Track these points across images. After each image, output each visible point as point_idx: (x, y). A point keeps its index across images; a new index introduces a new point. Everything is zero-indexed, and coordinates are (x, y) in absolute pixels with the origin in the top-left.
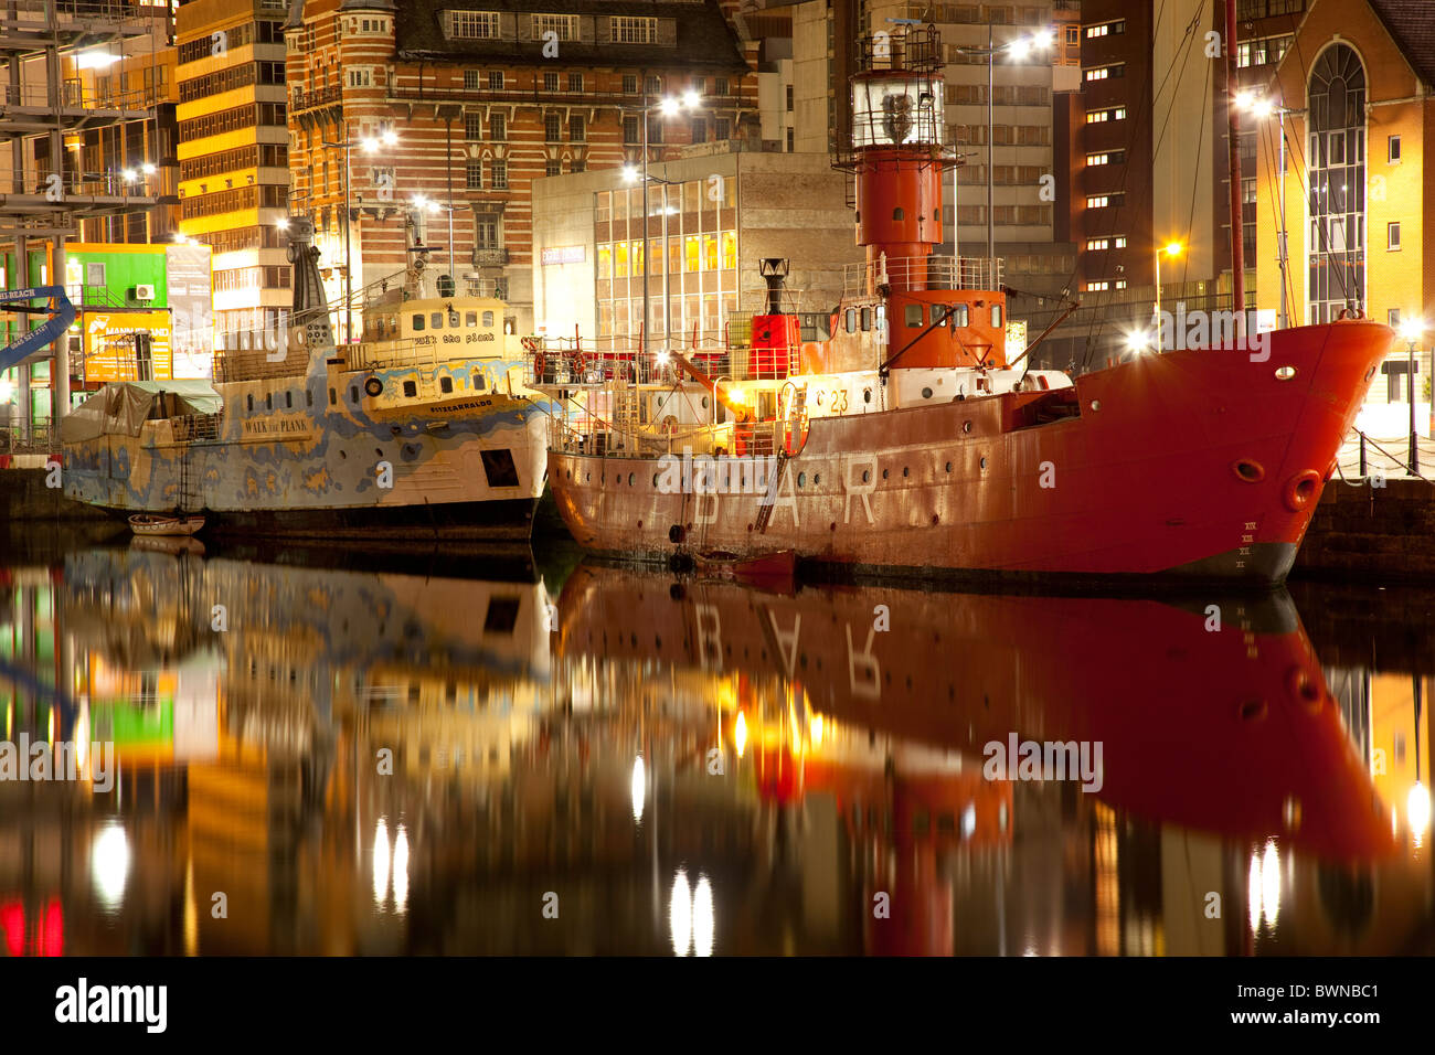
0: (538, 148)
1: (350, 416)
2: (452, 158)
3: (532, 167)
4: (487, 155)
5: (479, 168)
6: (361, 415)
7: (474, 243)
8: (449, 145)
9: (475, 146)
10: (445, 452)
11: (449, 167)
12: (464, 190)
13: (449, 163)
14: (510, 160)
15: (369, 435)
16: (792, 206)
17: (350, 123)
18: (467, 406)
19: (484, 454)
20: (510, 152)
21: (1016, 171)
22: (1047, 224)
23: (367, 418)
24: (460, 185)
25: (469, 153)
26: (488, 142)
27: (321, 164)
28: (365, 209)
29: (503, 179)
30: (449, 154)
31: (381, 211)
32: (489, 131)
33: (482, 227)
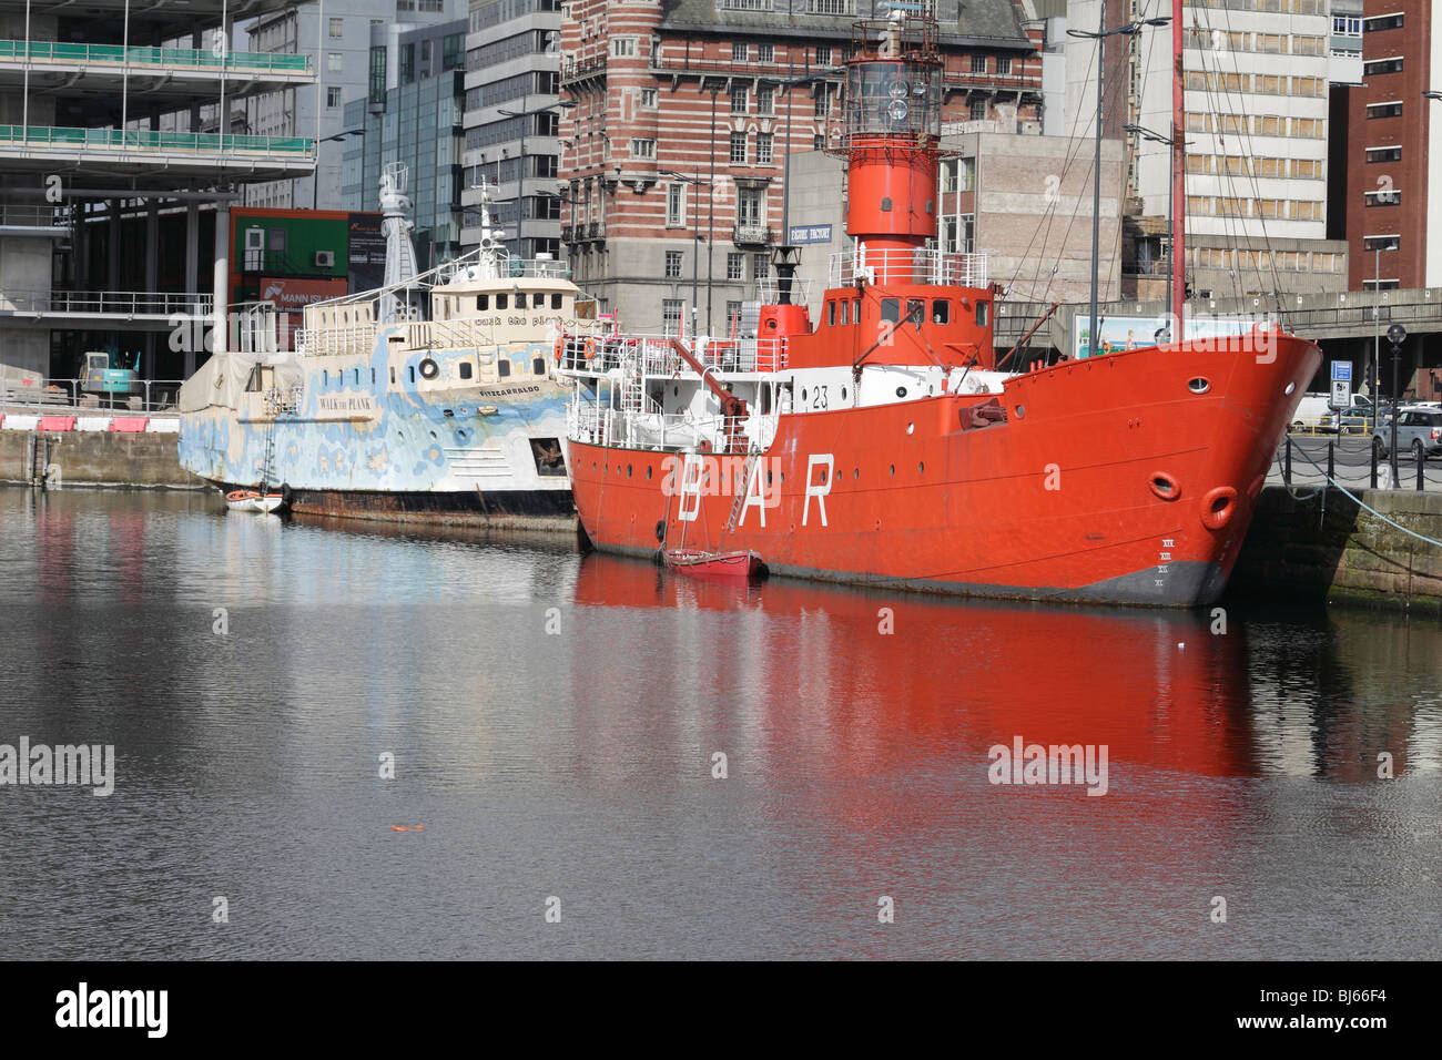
0: (807, 123)
1: (407, 396)
2: (716, 132)
3: (800, 143)
4: (753, 129)
5: (743, 142)
6: (415, 395)
7: (735, 219)
8: (714, 118)
9: (740, 120)
10: (496, 437)
11: (713, 140)
12: (727, 165)
13: (713, 137)
14: (777, 135)
15: (424, 417)
16: (1035, 190)
17: (613, 93)
18: (515, 391)
19: (533, 441)
20: (777, 126)
21: (1288, 163)
22: (1317, 219)
23: (421, 399)
24: (723, 159)
25: (733, 126)
26: (754, 116)
27: (587, 135)
28: (623, 182)
29: (769, 154)
30: (713, 127)
31: (639, 183)
32: (756, 105)
33: (744, 203)
